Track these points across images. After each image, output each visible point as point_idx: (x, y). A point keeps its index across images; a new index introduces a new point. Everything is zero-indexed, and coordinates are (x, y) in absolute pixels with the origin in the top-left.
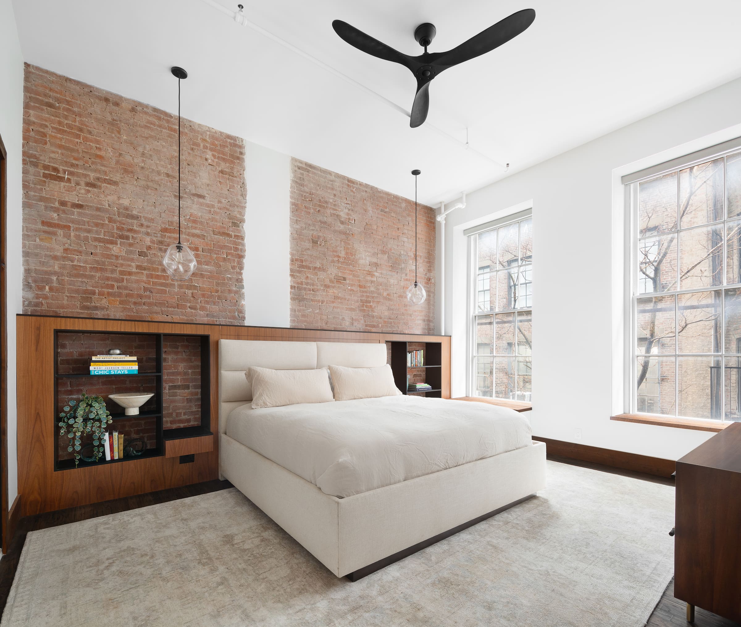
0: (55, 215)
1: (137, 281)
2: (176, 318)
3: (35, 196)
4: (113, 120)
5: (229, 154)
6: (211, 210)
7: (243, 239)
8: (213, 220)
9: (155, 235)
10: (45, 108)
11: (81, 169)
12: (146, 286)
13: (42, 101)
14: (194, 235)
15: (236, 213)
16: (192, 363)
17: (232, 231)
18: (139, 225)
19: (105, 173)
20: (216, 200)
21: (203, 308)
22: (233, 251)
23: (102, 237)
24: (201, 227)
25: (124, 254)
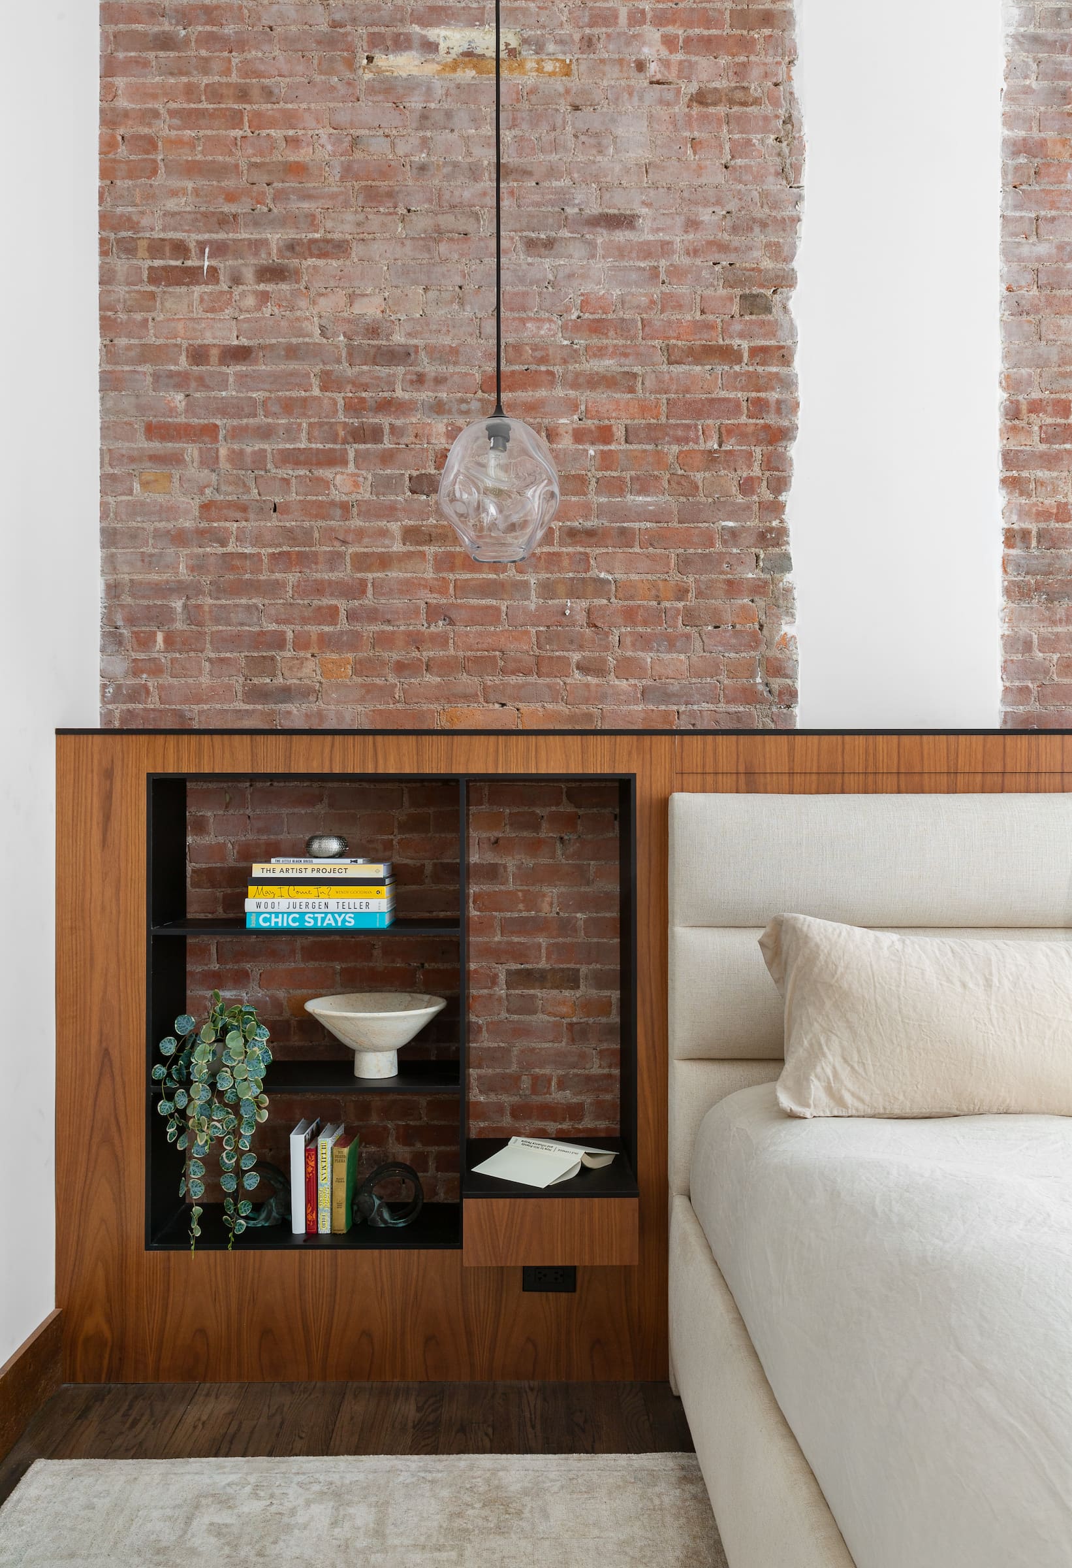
0: (180, 397)
1: (408, 587)
2: (533, 713)
3: (129, 348)
4: (335, 25)
5: (727, 15)
6: (656, 268)
7: (784, 356)
8: (668, 302)
9: (464, 407)
10: (151, 55)
11: (246, 225)
12: (434, 599)
13: (145, 35)
14: (596, 381)
15: (756, 254)
16: (588, 883)
17: (742, 336)
18: (412, 382)
19: (311, 220)
20: (679, 221)
21: (627, 668)
22: (743, 419)
23: (302, 446)
24: (621, 342)
25: (367, 496)
